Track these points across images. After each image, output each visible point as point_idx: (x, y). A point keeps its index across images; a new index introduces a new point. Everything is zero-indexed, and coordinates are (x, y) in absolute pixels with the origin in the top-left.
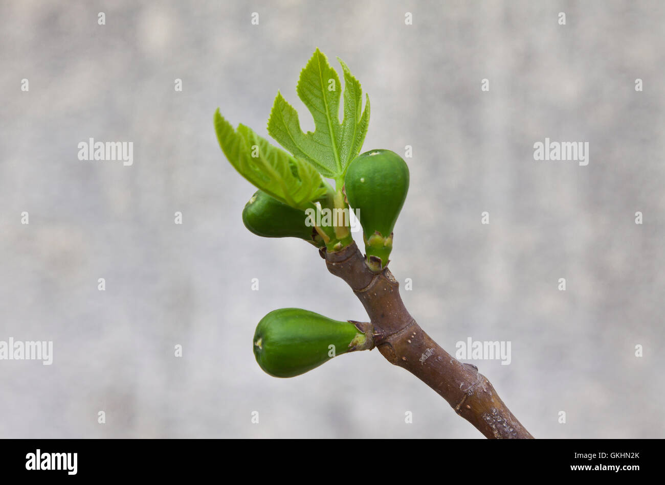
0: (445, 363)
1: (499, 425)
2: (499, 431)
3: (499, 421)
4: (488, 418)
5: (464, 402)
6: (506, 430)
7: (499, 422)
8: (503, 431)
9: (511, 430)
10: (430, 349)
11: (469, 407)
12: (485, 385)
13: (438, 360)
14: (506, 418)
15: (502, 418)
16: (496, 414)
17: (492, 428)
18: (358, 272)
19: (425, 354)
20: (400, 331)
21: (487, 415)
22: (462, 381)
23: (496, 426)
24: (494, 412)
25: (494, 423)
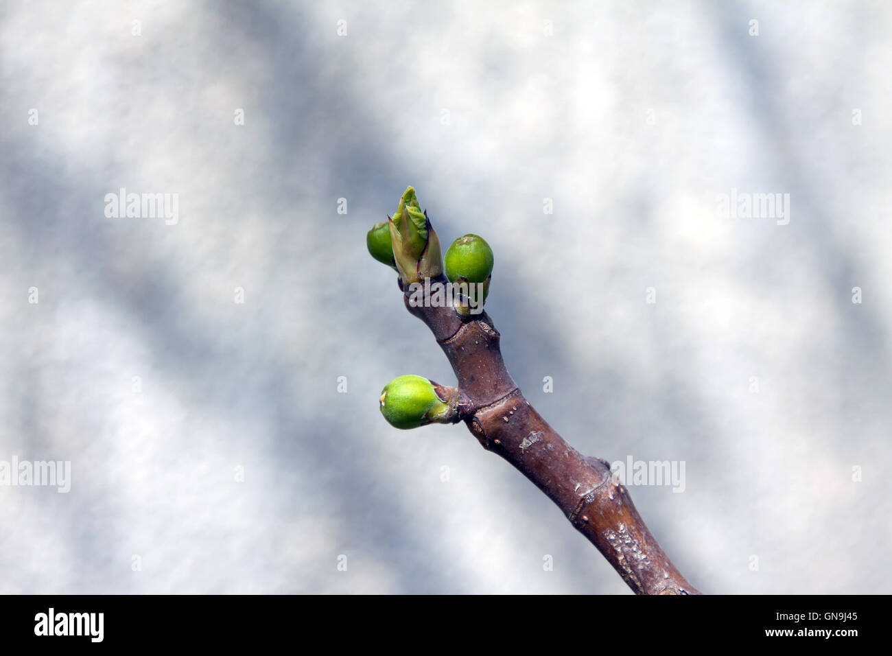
0: (557, 453)
1: (626, 549)
2: (625, 558)
3: (627, 542)
4: (612, 537)
5: (580, 512)
6: (635, 556)
7: (627, 544)
8: (632, 557)
9: (644, 557)
10: (537, 432)
11: (585, 518)
12: (612, 491)
13: (547, 448)
14: (638, 539)
15: (632, 539)
16: (624, 532)
17: (616, 552)
18: (442, 315)
19: (528, 438)
20: (493, 403)
21: (610, 532)
22: (578, 482)
23: (622, 549)
24: (622, 529)
25: (620, 545)
